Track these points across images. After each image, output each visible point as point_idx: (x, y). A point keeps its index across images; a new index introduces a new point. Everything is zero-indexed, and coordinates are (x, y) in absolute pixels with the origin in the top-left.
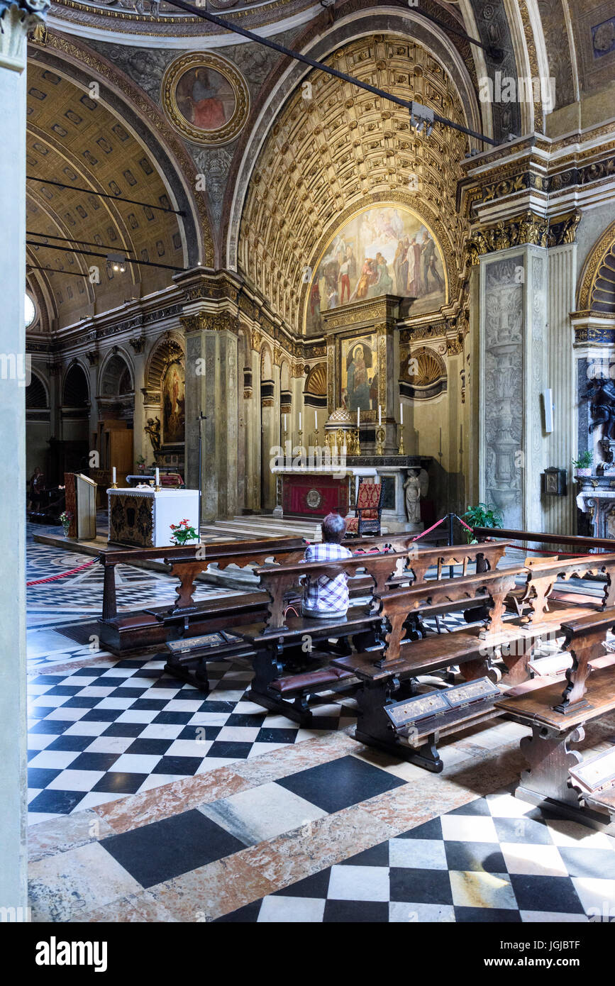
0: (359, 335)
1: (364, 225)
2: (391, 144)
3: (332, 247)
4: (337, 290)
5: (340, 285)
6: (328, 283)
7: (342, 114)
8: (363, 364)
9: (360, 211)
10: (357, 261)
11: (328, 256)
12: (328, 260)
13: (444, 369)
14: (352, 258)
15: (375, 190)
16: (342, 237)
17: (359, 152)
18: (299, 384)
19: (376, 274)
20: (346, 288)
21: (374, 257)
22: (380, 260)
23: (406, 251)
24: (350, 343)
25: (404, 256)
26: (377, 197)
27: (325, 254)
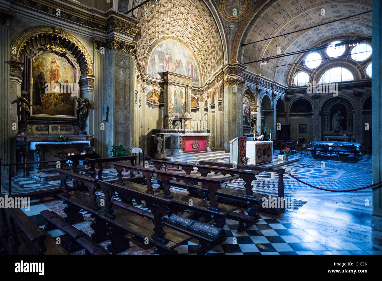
0: (179, 86)
1: (175, 46)
2: (190, 30)
3: (161, 46)
4: (164, 64)
5: (165, 62)
6: (159, 58)
7: (180, 6)
8: (180, 97)
9: (174, 41)
10: (172, 57)
11: (159, 48)
12: (159, 49)
13: (198, 105)
14: (170, 55)
15: (181, 38)
16: (166, 45)
17: (180, 22)
18: (144, 95)
19: (179, 66)
20: (167, 64)
21: (179, 60)
22: (180, 62)
23: (189, 64)
24: (175, 87)
25: (188, 66)
26: (180, 41)
27: (159, 46)
